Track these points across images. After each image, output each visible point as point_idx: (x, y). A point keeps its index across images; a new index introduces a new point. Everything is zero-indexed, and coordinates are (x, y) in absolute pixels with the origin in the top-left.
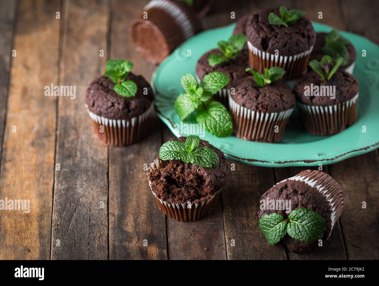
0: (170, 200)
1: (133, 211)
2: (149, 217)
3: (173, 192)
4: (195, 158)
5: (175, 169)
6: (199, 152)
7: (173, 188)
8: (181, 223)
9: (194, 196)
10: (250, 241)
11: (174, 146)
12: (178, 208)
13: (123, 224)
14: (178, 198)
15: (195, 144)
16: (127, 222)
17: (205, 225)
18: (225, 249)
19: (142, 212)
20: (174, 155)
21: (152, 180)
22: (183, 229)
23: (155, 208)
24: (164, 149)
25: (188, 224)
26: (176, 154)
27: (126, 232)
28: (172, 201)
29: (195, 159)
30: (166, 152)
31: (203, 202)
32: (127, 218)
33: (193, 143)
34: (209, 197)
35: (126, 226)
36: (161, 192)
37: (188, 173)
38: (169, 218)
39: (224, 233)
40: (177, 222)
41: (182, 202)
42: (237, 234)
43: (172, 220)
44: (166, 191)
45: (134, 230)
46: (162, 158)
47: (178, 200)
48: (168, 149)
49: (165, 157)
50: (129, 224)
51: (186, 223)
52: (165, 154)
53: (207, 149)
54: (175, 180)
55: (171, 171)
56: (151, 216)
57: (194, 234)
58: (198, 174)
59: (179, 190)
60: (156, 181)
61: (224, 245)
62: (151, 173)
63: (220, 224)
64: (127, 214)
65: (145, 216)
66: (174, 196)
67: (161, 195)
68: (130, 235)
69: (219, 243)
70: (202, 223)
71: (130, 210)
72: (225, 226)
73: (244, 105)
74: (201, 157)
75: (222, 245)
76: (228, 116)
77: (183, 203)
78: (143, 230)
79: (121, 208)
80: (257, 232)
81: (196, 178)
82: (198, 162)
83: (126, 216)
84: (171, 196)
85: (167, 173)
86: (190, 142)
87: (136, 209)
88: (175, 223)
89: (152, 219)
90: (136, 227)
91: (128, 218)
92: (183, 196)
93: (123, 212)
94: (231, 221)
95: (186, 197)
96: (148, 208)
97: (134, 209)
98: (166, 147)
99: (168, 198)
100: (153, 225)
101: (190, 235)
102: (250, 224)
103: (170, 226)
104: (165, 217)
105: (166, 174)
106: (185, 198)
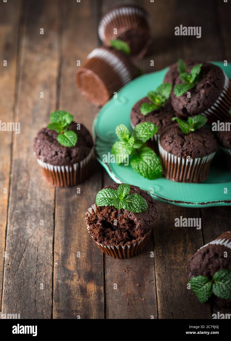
0: (105, 243)
1: (75, 250)
2: (89, 255)
3: (108, 235)
4: (126, 204)
5: (110, 214)
6: (130, 199)
7: (108, 231)
8: (117, 260)
9: (126, 238)
10: (177, 277)
11: (108, 193)
12: (113, 249)
13: (66, 263)
14: (112, 241)
15: (126, 191)
16: (69, 261)
17: (138, 262)
18: (155, 284)
19: (83, 250)
20: (108, 202)
21: (90, 224)
22: (118, 266)
23: (95, 246)
24: (100, 196)
25: (123, 261)
26: (110, 201)
27: (68, 271)
28: (107, 243)
29: (126, 206)
30: (102, 199)
31: (134, 244)
32: (69, 257)
33: (124, 191)
34: (140, 239)
35: (68, 265)
36: (97, 235)
37: (121, 218)
38: (107, 256)
39: (154, 269)
40: (114, 259)
41: (115, 244)
42: (165, 270)
43: (109, 258)
44: (101, 234)
45: (75, 268)
46: (98, 204)
47: (112, 243)
48: (103, 197)
49: (100, 203)
50: (71, 263)
51: (121, 260)
52: (101, 201)
53: (137, 196)
54: (110, 223)
55: (106, 215)
56: (91, 255)
57: (128, 271)
58: (129, 219)
59: (113, 233)
60: (93, 225)
61: (154, 280)
62: (89, 217)
63: (151, 261)
64: (70, 253)
65: (85, 254)
66: (108, 238)
67: (97, 238)
68: (71, 273)
69: (150, 279)
70: (135, 260)
71: (73, 249)
72: (155, 262)
73: (171, 152)
74: (131, 203)
75: (152, 281)
76: (157, 161)
77: (117, 245)
78: (83, 268)
79: (64, 247)
80: (184, 267)
81: (128, 222)
82: (129, 208)
83: (69, 255)
84: (106, 239)
85: (103, 218)
86: (122, 190)
87: (78, 248)
88: (112, 260)
89: (91, 257)
90: (77, 265)
91: (71, 256)
92: (116, 239)
93: (67, 251)
94: (160, 257)
95: (120, 239)
96: (88, 246)
97: (76, 247)
98: (101, 194)
99: (104, 240)
100: (93, 262)
101: (125, 271)
102: (178, 260)
103: (107, 264)
104: (103, 255)
105: (101, 219)
106: (118, 240)
